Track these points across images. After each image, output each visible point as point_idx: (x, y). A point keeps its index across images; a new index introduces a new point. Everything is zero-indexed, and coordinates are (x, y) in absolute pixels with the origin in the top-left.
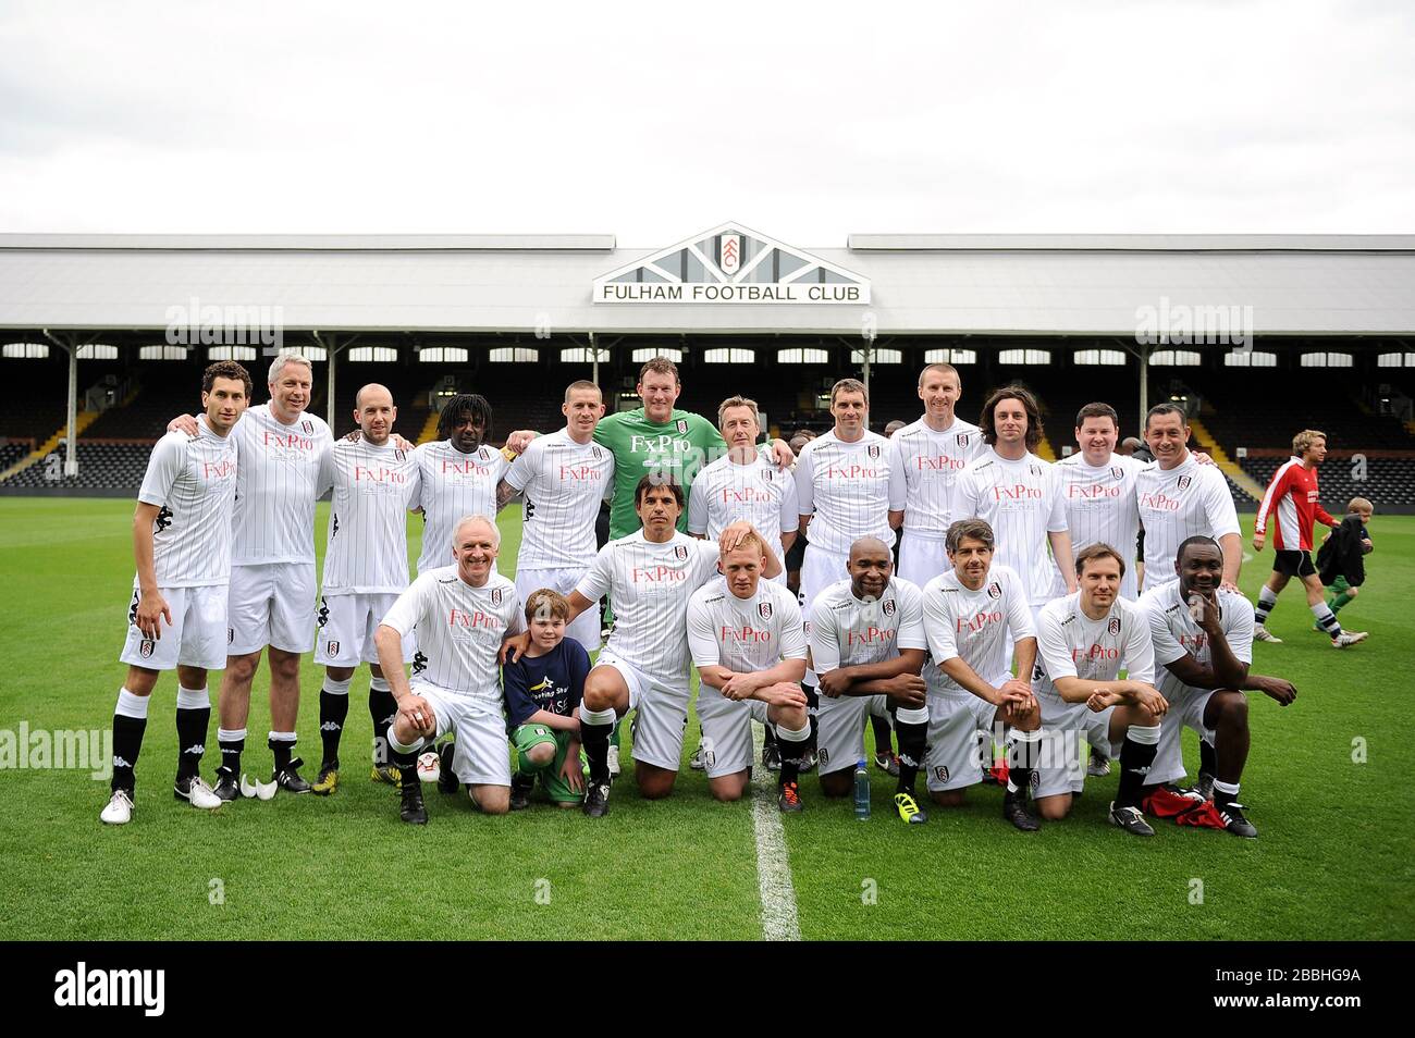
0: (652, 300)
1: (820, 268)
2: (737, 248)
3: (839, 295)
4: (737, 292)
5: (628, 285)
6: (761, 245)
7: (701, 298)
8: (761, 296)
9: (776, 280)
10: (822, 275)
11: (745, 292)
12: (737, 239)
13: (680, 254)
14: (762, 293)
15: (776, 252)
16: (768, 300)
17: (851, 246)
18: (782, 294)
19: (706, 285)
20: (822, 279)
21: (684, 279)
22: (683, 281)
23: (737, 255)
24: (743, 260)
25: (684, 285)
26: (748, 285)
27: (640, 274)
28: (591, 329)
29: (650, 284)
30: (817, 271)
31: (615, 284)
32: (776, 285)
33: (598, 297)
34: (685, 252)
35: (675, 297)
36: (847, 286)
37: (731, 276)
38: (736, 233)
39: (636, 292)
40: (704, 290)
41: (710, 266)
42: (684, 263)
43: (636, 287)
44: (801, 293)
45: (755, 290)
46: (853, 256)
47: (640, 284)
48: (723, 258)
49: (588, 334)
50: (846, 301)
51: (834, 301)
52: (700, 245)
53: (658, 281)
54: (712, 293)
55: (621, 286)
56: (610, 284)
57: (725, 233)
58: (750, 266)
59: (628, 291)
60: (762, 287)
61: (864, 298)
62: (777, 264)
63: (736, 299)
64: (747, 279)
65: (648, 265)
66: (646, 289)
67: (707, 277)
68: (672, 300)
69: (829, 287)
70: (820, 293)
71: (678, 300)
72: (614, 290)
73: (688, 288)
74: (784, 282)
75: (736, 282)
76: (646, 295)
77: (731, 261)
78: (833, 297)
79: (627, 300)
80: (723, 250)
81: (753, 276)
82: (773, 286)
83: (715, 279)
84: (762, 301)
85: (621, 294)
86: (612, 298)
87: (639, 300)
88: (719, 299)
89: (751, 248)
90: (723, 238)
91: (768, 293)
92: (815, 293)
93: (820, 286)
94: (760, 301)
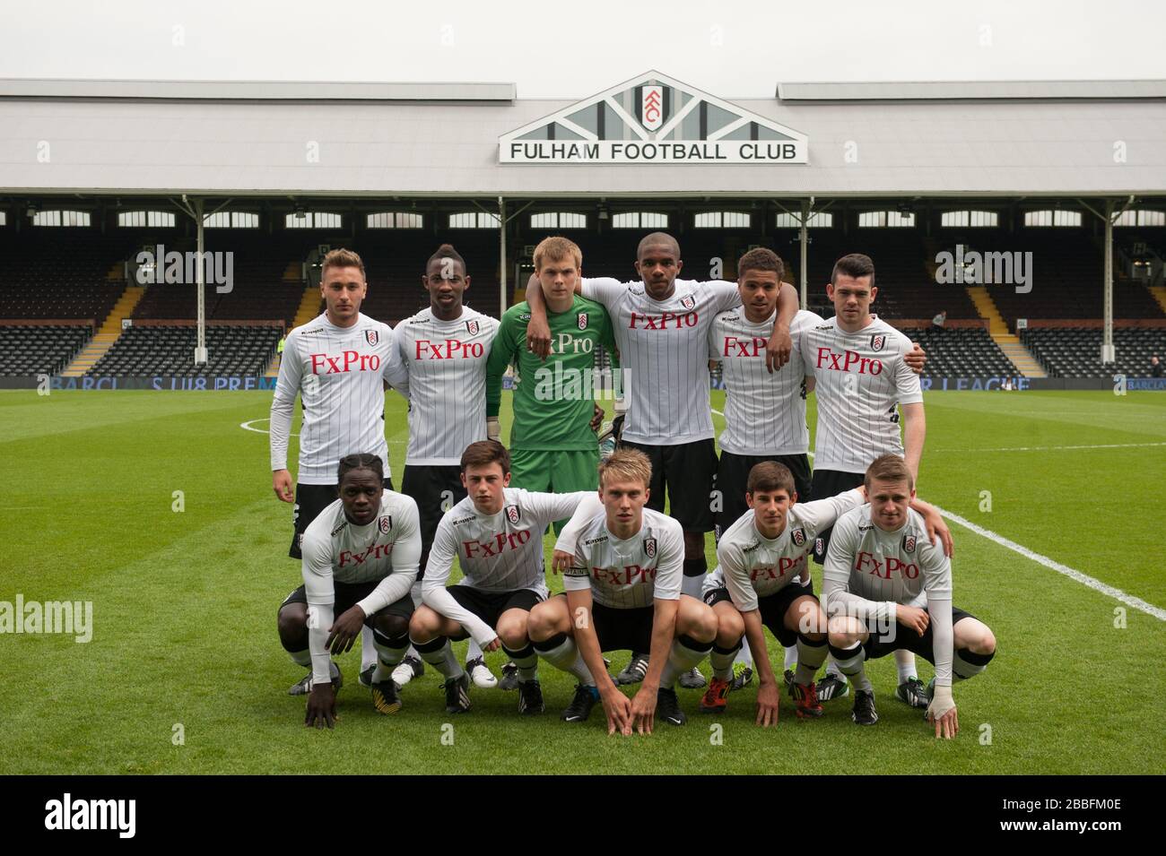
0: (566, 160)
1: (752, 123)
2: (660, 100)
3: (774, 153)
4: (660, 150)
5: (538, 142)
6: (687, 97)
7: (621, 157)
8: (688, 154)
9: (703, 136)
10: (755, 131)
11: (670, 150)
12: (659, 90)
13: (596, 108)
14: (687, 151)
15: (703, 105)
16: (695, 159)
17: (781, 97)
18: (711, 152)
19: (625, 143)
20: (754, 136)
21: (601, 136)
22: (600, 139)
23: (660, 108)
24: (666, 114)
25: (601, 143)
26: (672, 143)
27: (551, 131)
28: (501, 193)
29: (563, 142)
30: (749, 126)
31: (523, 142)
32: (704, 142)
33: (505, 156)
34: (601, 106)
35: (591, 156)
36: (782, 143)
37: (653, 131)
38: (658, 83)
39: (547, 151)
40: (623, 149)
41: (630, 121)
42: (600, 118)
43: (547, 146)
44: (731, 150)
45: (681, 148)
46: (784, 108)
47: (553, 142)
48: (644, 111)
49: (497, 198)
50: (781, 160)
51: (768, 160)
52: (619, 98)
53: (573, 139)
54: (632, 152)
55: (531, 144)
56: (516, 142)
57: (647, 84)
58: (674, 122)
59: (538, 150)
60: (688, 145)
61: (801, 156)
62: (704, 118)
63: (659, 158)
64: (671, 136)
65: (560, 119)
66: (558, 147)
67: (627, 133)
68: (588, 160)
69: (762, 145)
70: (753, 151)
71: (594, 160)
72: (523, 148)
73: (605, 146)
74: (712, 139)
75: (659, 139)
76: (558, 154)
77: (653, 116)
78: (766, 155)
79: (537, 159)
80: (645, 104)
81: (678, 133)
82: (700, 144)
83: (635, 136)
84: (690, 161)
85: (531, 153)
86: (520, 157)
87: (551, 160)
88: (641, 159)
89: (676, 100)
90: (644, 88)
91: (695, 152)
92: (747, 151)
93: (753, 143)
94: (686, 160)
